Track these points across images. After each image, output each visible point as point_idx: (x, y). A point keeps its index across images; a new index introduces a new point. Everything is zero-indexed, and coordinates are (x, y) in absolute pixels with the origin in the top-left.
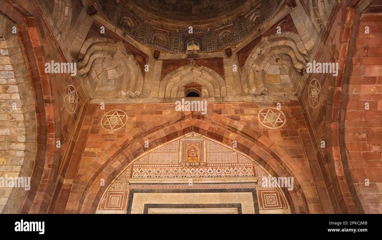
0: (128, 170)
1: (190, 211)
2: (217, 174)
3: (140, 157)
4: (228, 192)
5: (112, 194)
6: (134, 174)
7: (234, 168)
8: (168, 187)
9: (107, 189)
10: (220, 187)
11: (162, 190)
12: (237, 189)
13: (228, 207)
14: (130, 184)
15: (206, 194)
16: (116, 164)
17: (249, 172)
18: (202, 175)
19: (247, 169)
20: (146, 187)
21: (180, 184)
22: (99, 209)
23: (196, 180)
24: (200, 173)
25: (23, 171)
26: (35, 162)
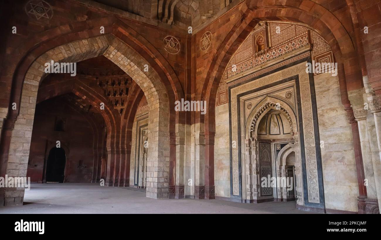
0: (225, 73)
1: (264, 92)
2: (279, 53)
3: (230, 60)
4: (287, 68)
5: (220, 94)
6: (229, 75)
7: (291, 43)
8: (248, 78)
9: (218, 91)
10: (282, 65)
11: (245, 81)
12: (294, 62)
13: (288, 81)
14: (227, 83)
15: (272, 74)
16: (214, 74)
17: (305, 42)
18: (268, 59)
19: (302, 39)
20: (237, 82)
21: (254, 72)
22: (216, 106)
23: (263, 66)
24: (267, 57)
25: (161, 101)
26: (167, 93)
